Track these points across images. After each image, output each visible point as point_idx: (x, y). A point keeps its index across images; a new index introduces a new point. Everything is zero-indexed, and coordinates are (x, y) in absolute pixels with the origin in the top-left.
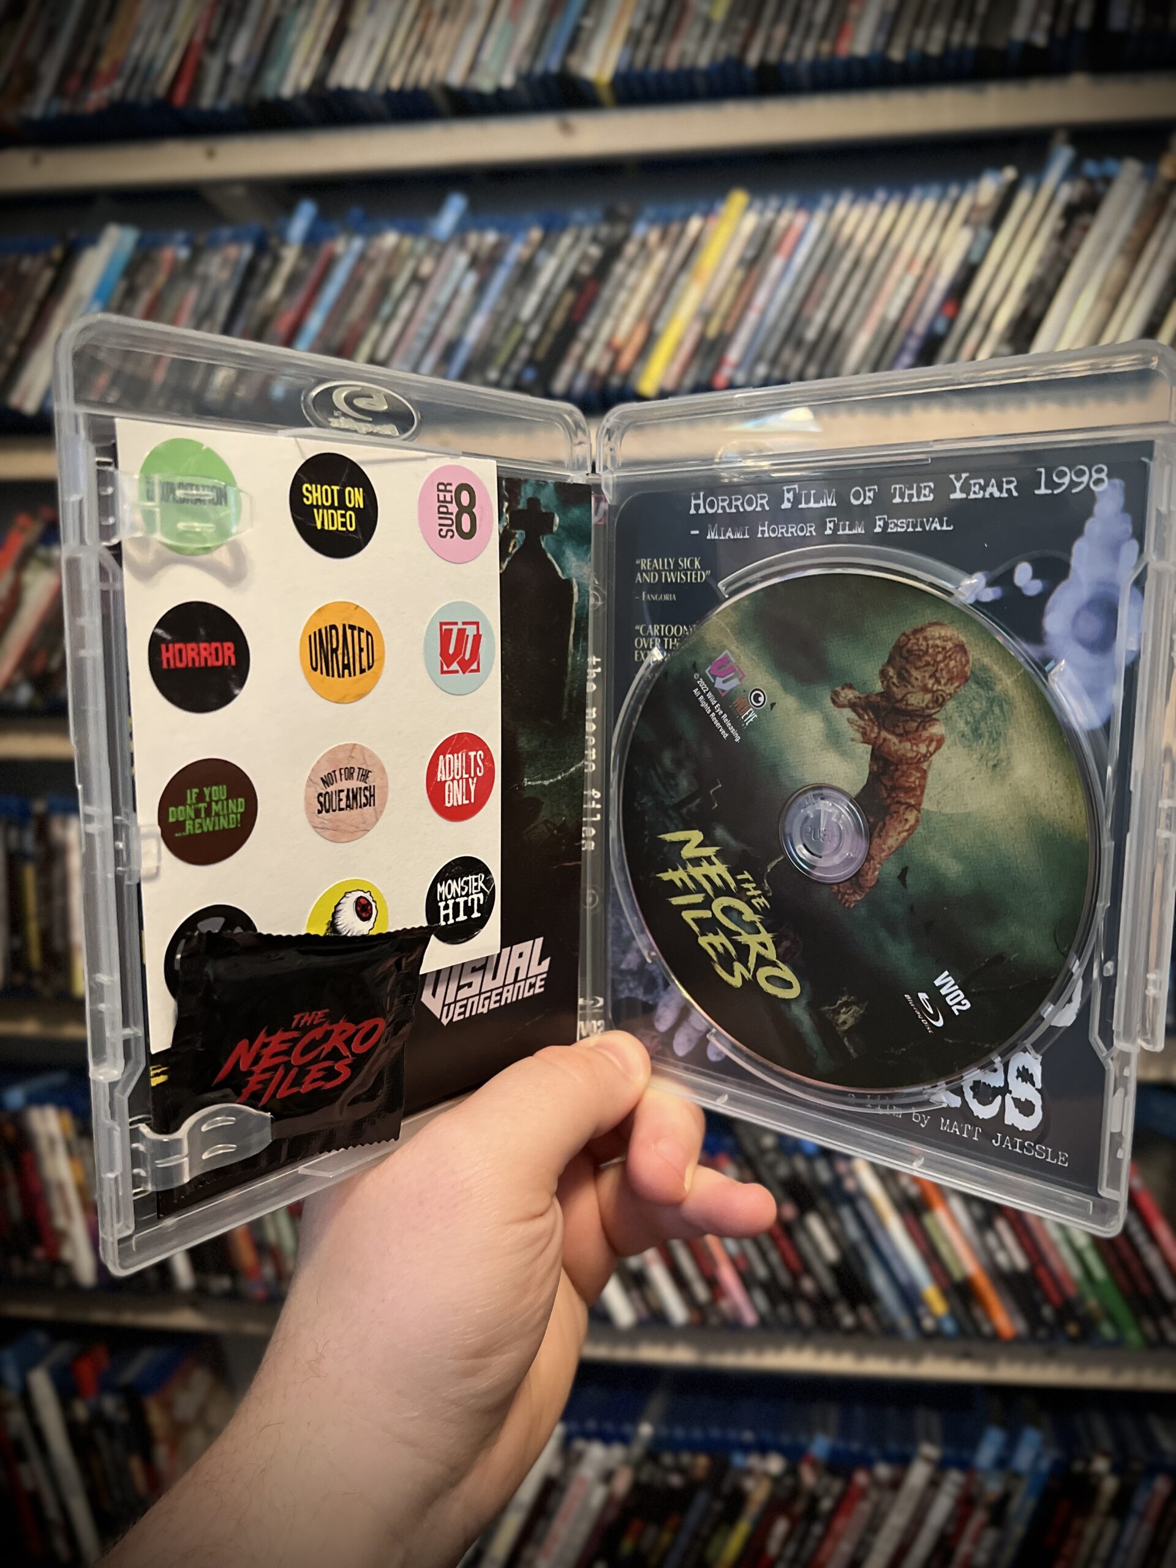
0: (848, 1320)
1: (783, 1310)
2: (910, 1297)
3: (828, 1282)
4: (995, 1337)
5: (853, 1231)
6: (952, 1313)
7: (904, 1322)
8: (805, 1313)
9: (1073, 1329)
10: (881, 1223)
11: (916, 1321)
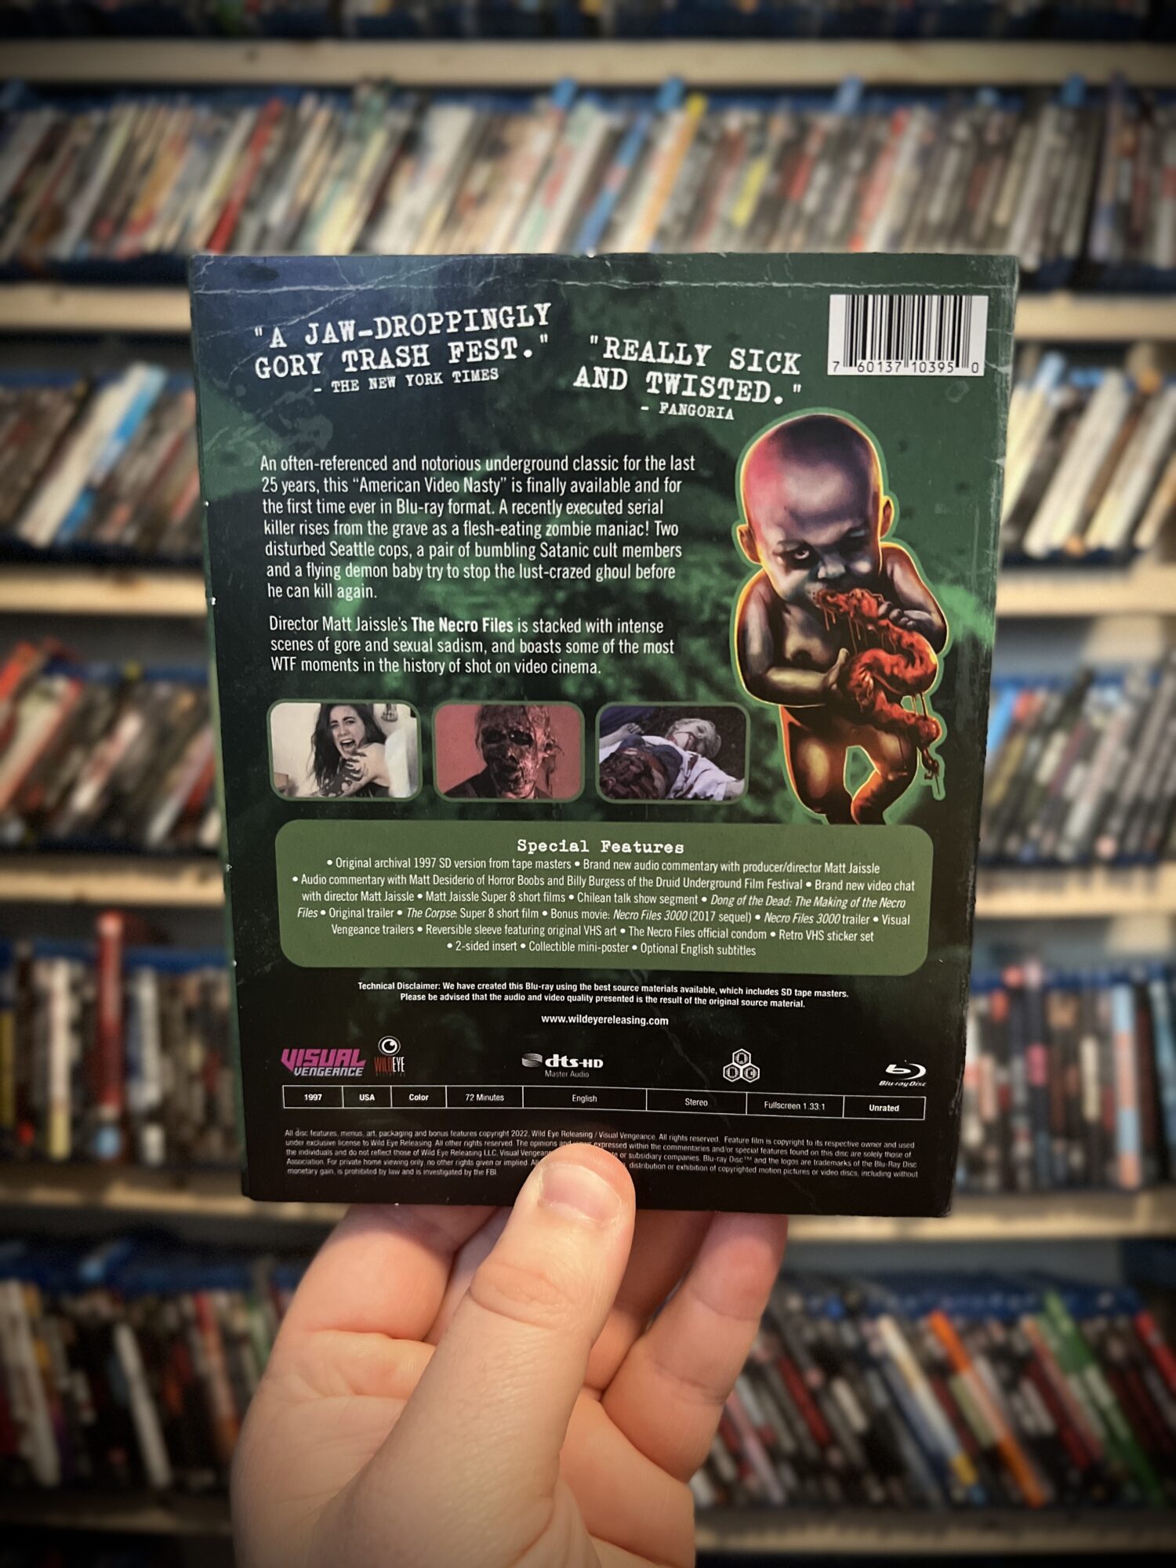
0: (876, 1493)
1: (811, 1486)
2: (938, 1465)
3: (856, 1453)
4: (1023, 1506)
5: (880, 1398)
6: (982, 1482)
7: (933, 1493)
8: (833, 1488)
9: (1098, 1492)
10: (908, 1389)
11: (946, 1491)
